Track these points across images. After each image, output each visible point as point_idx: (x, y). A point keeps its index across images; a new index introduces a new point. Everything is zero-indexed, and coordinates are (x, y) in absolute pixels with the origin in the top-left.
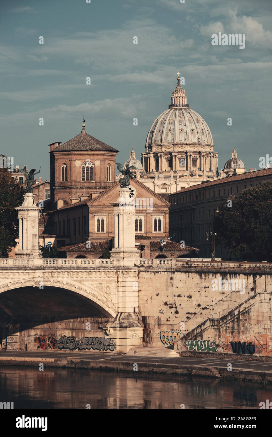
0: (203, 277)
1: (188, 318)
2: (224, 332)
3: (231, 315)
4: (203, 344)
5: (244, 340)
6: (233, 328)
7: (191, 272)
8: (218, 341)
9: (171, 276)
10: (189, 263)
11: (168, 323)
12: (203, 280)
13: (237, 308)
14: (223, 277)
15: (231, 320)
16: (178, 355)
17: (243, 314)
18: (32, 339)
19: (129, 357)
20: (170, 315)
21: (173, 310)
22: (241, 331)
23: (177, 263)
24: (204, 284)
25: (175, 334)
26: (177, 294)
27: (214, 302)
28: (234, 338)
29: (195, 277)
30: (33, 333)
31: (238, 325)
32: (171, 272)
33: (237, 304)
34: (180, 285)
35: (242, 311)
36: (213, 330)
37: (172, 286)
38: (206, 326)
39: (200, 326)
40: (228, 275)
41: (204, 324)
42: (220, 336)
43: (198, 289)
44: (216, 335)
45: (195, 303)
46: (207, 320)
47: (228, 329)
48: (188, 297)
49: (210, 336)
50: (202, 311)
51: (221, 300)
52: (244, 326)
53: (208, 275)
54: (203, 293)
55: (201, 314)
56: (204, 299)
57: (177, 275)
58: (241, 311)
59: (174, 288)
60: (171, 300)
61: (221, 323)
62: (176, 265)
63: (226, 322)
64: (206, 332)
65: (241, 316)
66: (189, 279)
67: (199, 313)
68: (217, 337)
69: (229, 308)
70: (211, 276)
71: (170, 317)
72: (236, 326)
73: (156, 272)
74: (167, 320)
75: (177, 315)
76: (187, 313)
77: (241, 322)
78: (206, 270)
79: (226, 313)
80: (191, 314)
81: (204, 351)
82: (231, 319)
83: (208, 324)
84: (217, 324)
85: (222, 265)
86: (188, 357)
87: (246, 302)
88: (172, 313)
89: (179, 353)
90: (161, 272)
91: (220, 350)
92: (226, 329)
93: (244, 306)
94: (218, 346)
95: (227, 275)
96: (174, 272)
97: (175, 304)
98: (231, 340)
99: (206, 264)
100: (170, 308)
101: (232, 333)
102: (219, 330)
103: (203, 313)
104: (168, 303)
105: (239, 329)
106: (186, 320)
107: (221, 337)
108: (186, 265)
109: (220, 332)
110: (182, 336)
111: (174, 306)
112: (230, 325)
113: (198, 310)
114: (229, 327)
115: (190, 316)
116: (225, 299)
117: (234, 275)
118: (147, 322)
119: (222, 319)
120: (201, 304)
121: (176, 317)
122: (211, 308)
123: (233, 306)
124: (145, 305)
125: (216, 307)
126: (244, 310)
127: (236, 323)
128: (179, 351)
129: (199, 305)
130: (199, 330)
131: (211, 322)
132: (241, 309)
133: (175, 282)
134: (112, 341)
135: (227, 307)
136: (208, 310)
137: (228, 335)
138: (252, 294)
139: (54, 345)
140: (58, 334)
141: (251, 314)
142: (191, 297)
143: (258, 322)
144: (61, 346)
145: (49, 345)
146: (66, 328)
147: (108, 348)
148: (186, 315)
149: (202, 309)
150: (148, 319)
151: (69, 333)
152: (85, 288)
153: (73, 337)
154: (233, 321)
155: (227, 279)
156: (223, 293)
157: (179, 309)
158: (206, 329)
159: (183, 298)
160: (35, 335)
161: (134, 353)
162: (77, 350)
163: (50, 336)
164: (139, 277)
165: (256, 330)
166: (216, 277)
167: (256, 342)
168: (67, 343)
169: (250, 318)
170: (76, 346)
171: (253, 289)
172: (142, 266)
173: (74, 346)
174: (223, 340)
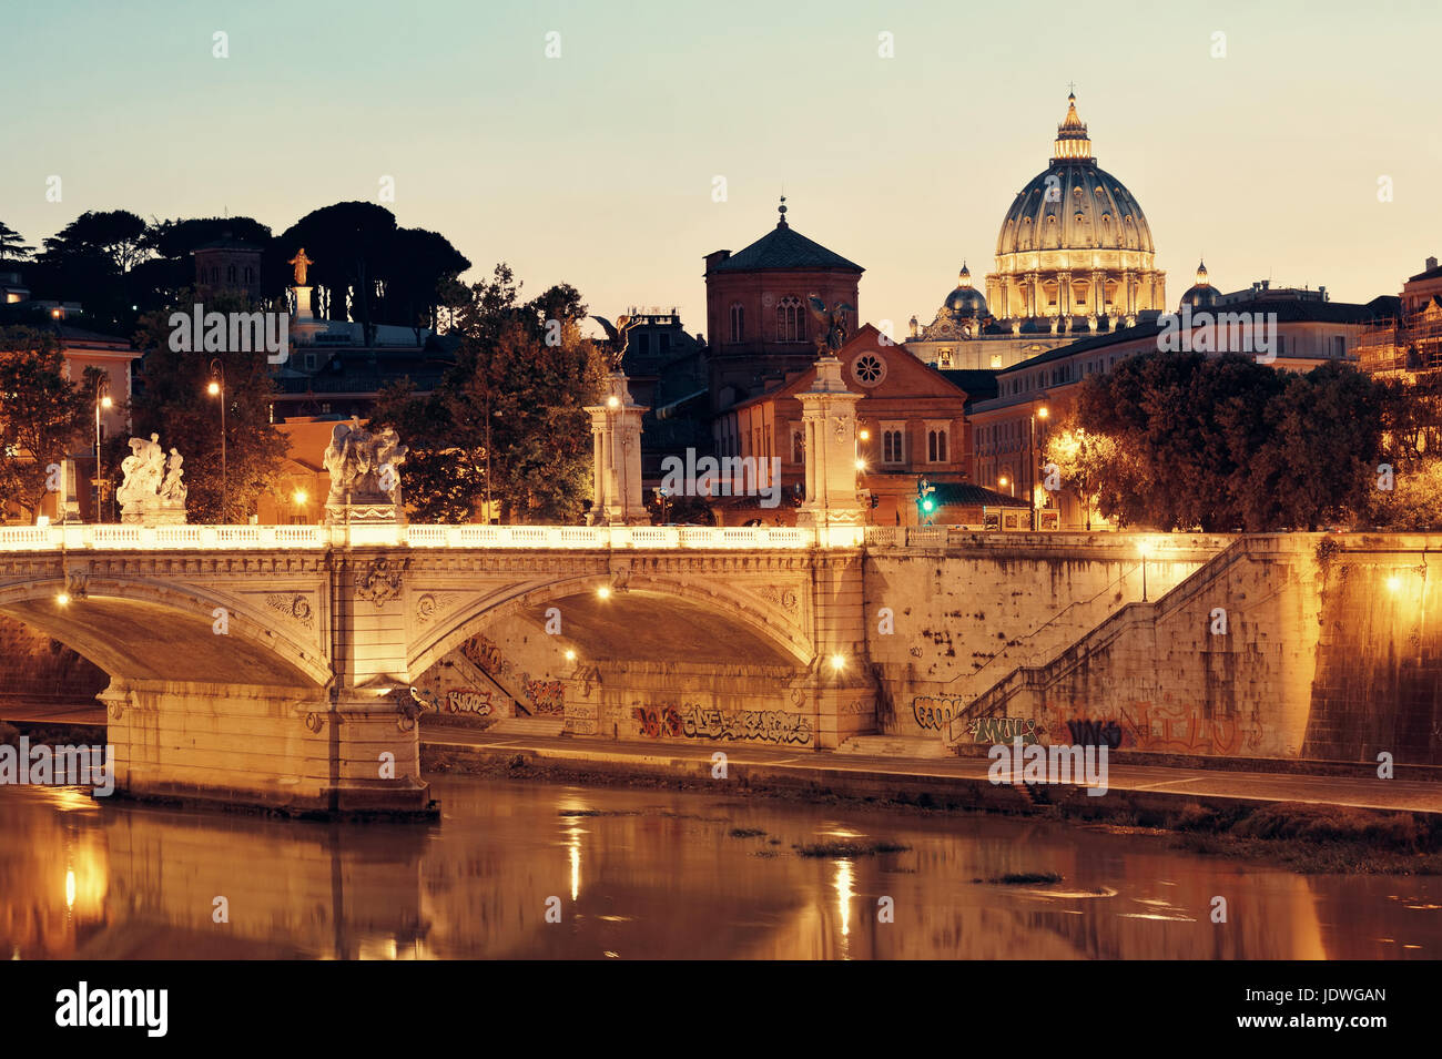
0: (1010, 570)
1: (977, 666)
2: (1055, 699)
3: (1070, 659)
4: (1005, 725)
5: (1098, 716)
6: (1074, 689)
7: (982, 558)
8: (1040, 719)
9: (936, 567)
10: (978, 537)
11: (933, 678)
12: (1009, 577)
13: (1082, 641)
14: (1052, 569)
15: (1069, 670)
16: (949, 753)
17: (1096, 655)
18: (628, 712)
19: (840, 756)
20: (936, 660)
21: (944, 648)
22: (1091, 695)
23: (951, 536)
24: (1011, 587)
25: (947, 705)
26: (950, 610)
27: (1034, 630)
28: (1075, 711)
29: (990, 572)
30: (628, 698)
31: (1086, 681)
32: (938, 558)
33: (1084, 633)
34: (958, 589)
35: (1094, 649)
36: (1030, 695)
37: (940, 592)
38: (1014, 686)
39: (1000, 685)
40: (1065, 564)
41: (1009, 679)
42: (1044, 708)
43: (998, 598)
44: (1035, 706)
45: (991, 630)
46: (1017, 670)
47: (1062, 690)
48: (976, 616)
49: (1022, 709)
50: (1009, 651)
51: (1048, 624)
52: (1097, 684)
53: (1020, 564)
54: (1009, 608)
55: (1006, 656)
56: (1011, 621)
57: (954, 567)
58: (1091, 648)
59: (945, 595)
60: (937, 625)
61: (1048, 678)
62: (948, 540)
63: (1058, 675)
64: (1014, 701)
65: (1091, 660)
66: (978, 574)
67: (1002, 655)
68: (1039, 711)
69: (1065, 643)
70: (1026, 566)
71: (935, 665)
72: (1079, 685)
73: (907, 558)
74: (930, 672)
75: (950, 659)
76: (975, 655)
77: (1091, 676)
78: (1014, 553)
79: (1058, 653)
80: (984, 656)
81: (1010, 742)
82: (1069, 667)
83: (1018, 680)
84: (1037, 679)
85: (1050, 540)
86: (974, 757)
87: (1102, 627)
88: (939, 654)
89: (950, 748)
90: (915, 559)
91: (1044, 739)
93: (1098, 636)
95: (1061, 565)
96: (943, 558)
97: (947, 632)
98: (1068, 716)
99: (1016, 537)
100: (937, 642)
101: (1072, 699)
102: (1043, 693)
103: (1009, 655)
104: (932, 631)
105: (1086, 691)
106: (973, 670)
107: (1048, 710)
108: (971, 541)
109: (1044, 700)
110: (962, 707)
111: (946, 639)
112: (1067, 681)
113: (997, 647)
114: (1064, 687)
115: (981, 661)
116: (1058, 621)
117: (1077, 564)
118: (883, 676)
119: (1049, 667)
120: (1006, 634)
121: (949, 664)
122: (1027, 642)
123: (1074, 638)
125: (1038, 641)
126: (1098, 646)
127: (1080, 676)
128: (954, 744)
129: (1001, 636)
130: (999, 695)
131: (1026, 675)
132: (1092, 645)
133: (946, 581)
134: (805, 720)
135: (1062, 639)
136: (1021, 647)
137: (1062, 706)
138: (1116, 609)
139: (675, 728)
140: (684, 703)
141: (1114, 656)
142: (982, 617)
143: (1129, 674)
144: (690, 731)
145: (664, 727)
146: (701, 690)
147: (794, 736)
148: (973, 660)
149: (1008, 644)
150: (885, 668)
151: (707, 700)
152: (735, 597)
153: (715, 709)
154: (1074, 672)
155: (1061, 574)
156: (1053, 607)
157: (956, 646)
158: (1014, 692)
159: (964, 619)
160: (634, 704)
161: (854, 750)
162: (726, 738)
163: (666, 706)
164: (866, 570)
165: (1125, 693)
166: (1036, 569)
167: (1125, 720)
168: (704, 723)
169: (1110, 664)
170: (723, 731)
171: (1119, 597)
172: (874, 545)
173: (719, 731)
174: (1052, 717)
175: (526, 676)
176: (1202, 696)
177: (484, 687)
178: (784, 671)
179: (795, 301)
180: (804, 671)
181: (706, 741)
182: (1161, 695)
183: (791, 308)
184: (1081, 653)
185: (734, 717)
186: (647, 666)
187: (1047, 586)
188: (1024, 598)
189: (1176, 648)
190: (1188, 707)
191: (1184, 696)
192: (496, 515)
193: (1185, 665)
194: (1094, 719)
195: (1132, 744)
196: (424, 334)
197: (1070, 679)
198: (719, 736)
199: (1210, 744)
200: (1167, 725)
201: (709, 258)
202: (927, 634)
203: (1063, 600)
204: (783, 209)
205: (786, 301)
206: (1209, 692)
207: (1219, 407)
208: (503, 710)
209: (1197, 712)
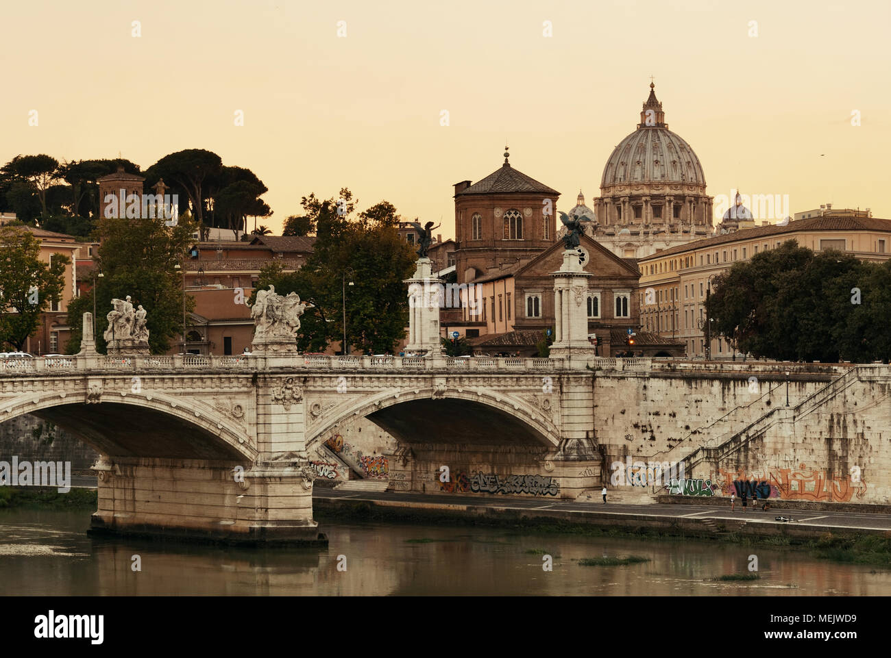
0: (694, 385)
1: (670, 446)
2: (725, 467)
3: (735, 442)
4: (692, 484)
5: (755, 478)
6: (738, 461)
7: (675, 378)
8: (715, 480)
9: (643, 383)
10: (672, 365)
11: (640, 454)
12: (693, 390)
13: (744, 431)
14: (723, 385)
15: (735, 450)
16: (654, 502)
17: (754, 440)
19: (579, 504)
20: (643, 442)
21: (648, 435)
22: (750, 465)
23: (653, 364)
24: (695, 396)
26: (652, 411)
27: (710, 424)
28: (739, 475)
29: (680, 387)
30: (432, 468)
31: (746, 456)
32: (645, 378)
33: (744, 426)
34: (658, 397)
35: (752, 436)
36: (708, 464)
37: (646, 399)
38: (697, 459)
39: (687, 459)
40: (732, 383)
41: (694, 455)
42: (718, 473)
43: (685, 404)
44: (711, 472)
45: (680, 424)
46: (699, 449)
47: (730, 462)
48: (670, 415)
49: (703, 473)
50: (692, 437)
51: (720, 420)
52: (754, 458)
53: (701, 382)
54: (693, 410)
55: (690, 440)
56: (694, 418)
57: (654, 384)
58: (750, 435)
59: (649, 402)
60: (643, 420)
61: (721, 454)
62: (652, 367)
63: (727, 452)
64: (697, 468)
65: (750, 443)
66: (672, 388)
67: (687, 440)
68: (714, 474)
69: (732, 432)
70: (705, 384)
71: (642, 446)
72: (742, 459)
73: (623, 378)
74: (638, 450)
75: (653, 443)
76: (669, 440)
77: (750, 452)
78: (697, 374)
79: (727, 439)
80: (675, 440)
81: (694, 494)
82: (735, 447)
83: (700, 455)
84: (713, 455)
85: (722, 367)
86: (670, 503)
87: (758, 422)
88: (645, 439)
89: (655, 498)
90: (629, 379)
91: (718, 493)
92: (728, 462)
93: (755, 428)
94: (715, 487)
95: (729, 383)
96: (648, 378)
97: (650, 425)
98: (734, 478)
99: (698, 365)
100: (643, 431)
101: (737, 468)
102: (717, 463)
103: (692, 440)
104: (640, 425)
105: (747, 462)
106: (667, 449)
107: (721, 474)
108: (667, 367)
109: (718, 468)
111: (649, 430)
112: (734, 456)
113: (685, 435)
114: (732, 460)
115: (672, 443)
116: (726, 418)
117: (740, 382)
118: (606, 453)
119: (722, 447)
120: (691, 426)
121: (651, 446)
122: (705, 431)
123: (739, 428)
124: (605, 427)
125: (713, 431)
126: (755, 434)
127: (743, 453)
128: (655, 496)
129: (687, 428)
130: (686, 465)
131: (705, 452)
132: (751, 433)
133: (650, 393)
134: (554, 481)
135: (729, 429)
136: (701, 434)
137: (730, 471)
138: (767, 410)
139: (465, 486)
140: (471, 470)
141: (765, 440)
142: (674, 415)
143: (776, 451)
144: (476, 488)
145: (457, 486)
146: (483, 462)
147: (547, 490)
148: (668, 443)
149: (692, 433)
150: (608, 448)
151: (487, 468)
152: (511, 402)
153: (493, 474)
154: (739, 451)
155: (729, 389)
156: (723, 409)
157: (656, 434)
158: (697, 463)
159: (662, 417)
160: (436, 471)
161: (588, 499)
162: (500, 493)
163: (458, 472)
164: (595, 385)
165: (773, 464)
166: (712, 386)
167: (773, 480)
168: (485, 483)
169: (763, 446)
170: (498, 488)
171: (769, 403)
172: (600, 369)
173: (496, 488)
174: (722, 478)
175: (359, 454)
176: (826, 465)
177: (332, 461)
178: (540, 449)
179: (516, 214)
180: (554, 449)
181: (487, 495)
182: (797, 465)
183: (513, 219)
184: (743, 438)
185: (506, 479)
186: (446, 447)
187: (719, 397)
188: (704, 404)
189: (808, 436)
190: (816, 473)
191: (813, 466)
192: (339, 349)
193: (814, 446)
194: (752, 480)
195: (777, 496)
196: (241, 233)
197: (735, 455)
198: (496, 491)
199: (830, 496)
200: (801, 483)
201: (457, 186)
202: (636, 426)
203: (730, 404)
204: (507, 155)
205: (510, 214)
206: (830, 463)
207: (825, 284)
208: (344, 475)
209: (822, 475)
